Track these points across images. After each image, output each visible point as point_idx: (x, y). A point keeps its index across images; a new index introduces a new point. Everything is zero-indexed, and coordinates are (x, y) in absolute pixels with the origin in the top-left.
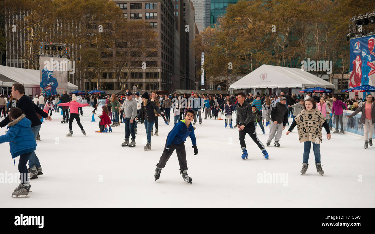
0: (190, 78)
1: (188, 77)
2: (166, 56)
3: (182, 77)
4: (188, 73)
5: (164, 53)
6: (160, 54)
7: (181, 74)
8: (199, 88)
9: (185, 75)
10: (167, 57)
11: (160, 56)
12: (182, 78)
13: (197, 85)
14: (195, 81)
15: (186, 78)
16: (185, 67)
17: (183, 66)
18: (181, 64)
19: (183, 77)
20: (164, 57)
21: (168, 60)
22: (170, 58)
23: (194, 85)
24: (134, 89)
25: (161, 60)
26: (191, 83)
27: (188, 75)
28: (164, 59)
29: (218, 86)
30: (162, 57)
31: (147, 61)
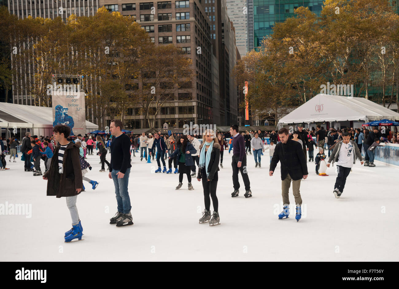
0: (231, 112)
3: (222, 111)
4: (229, 106)
5: (200, 83)
6: (195, 85)
7: (221, 108)
8: (243, 124)
9: (225, 108)
10: (204, 88)
11: (196, 87)
12: (221, 112)
13: (240, 120)
14: (237, 115)
15: (227, 112)
16: (225, 100)
17: (223, 97)
18: (220, 96)
20: (200, 88)
21: (205, 91)
22: (207, 89)
23: (236, 120)
24: (165, 127)
25: (196, 91)
26: (233, 118)
27: (229, 109)
28: (200, 90)
29: (265, 120)
30: (198, 88)
31: (180, 93)
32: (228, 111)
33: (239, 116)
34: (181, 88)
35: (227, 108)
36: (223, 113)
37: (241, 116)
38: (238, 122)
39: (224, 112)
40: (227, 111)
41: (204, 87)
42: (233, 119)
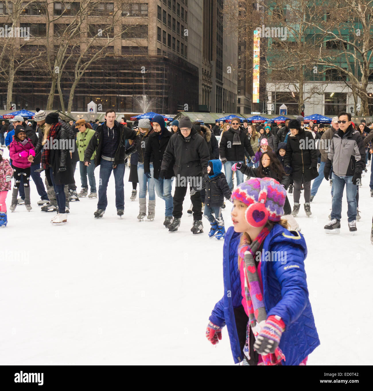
0: (225, 86)
1: (222, 84)
2: (169, 36)
3: (206, 84)
4: (222, 76)
5: (163, 28)
6: (153, 31)
7: (204, 78)
8: (248, 111)
9: (214, 79)
10: (172, 39)
11: (155, 37)
12: (205, 86)
13: (242, 102)
14: (236, 93)
15: (217, 86)
16: (213, 63)
17: (210, 58)
18: (204, 56)
19: (209, 85)
20: (164, 39)
21: (174, 45)
22: (178, 41)
23: (233, 102)
24: (91, 109)
25: (156, 44)
26: (228, 98)
27: (222, 80)
28: (164, 42)
29: (281, 105)
30: (159, 38)
31: (124, 46)
32: (219, 85)
33: (240, 95)
34: (125, 36)
35: (217, 77)
36: (208, 87)
37: (245, 94)
38: (237, 105)
39: (211, 86)
40: (217, 84)
41: (172, 36)
42: (228, 100)
